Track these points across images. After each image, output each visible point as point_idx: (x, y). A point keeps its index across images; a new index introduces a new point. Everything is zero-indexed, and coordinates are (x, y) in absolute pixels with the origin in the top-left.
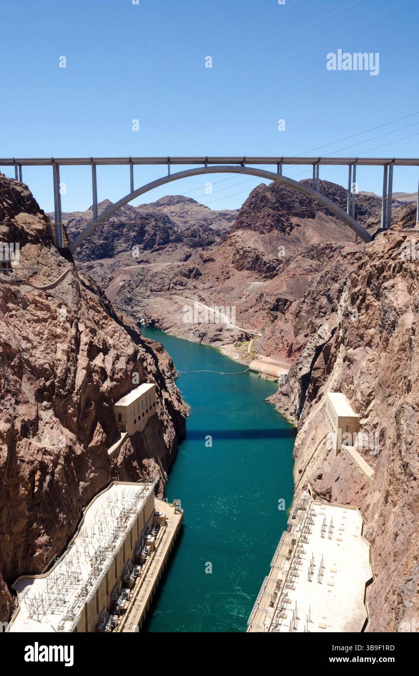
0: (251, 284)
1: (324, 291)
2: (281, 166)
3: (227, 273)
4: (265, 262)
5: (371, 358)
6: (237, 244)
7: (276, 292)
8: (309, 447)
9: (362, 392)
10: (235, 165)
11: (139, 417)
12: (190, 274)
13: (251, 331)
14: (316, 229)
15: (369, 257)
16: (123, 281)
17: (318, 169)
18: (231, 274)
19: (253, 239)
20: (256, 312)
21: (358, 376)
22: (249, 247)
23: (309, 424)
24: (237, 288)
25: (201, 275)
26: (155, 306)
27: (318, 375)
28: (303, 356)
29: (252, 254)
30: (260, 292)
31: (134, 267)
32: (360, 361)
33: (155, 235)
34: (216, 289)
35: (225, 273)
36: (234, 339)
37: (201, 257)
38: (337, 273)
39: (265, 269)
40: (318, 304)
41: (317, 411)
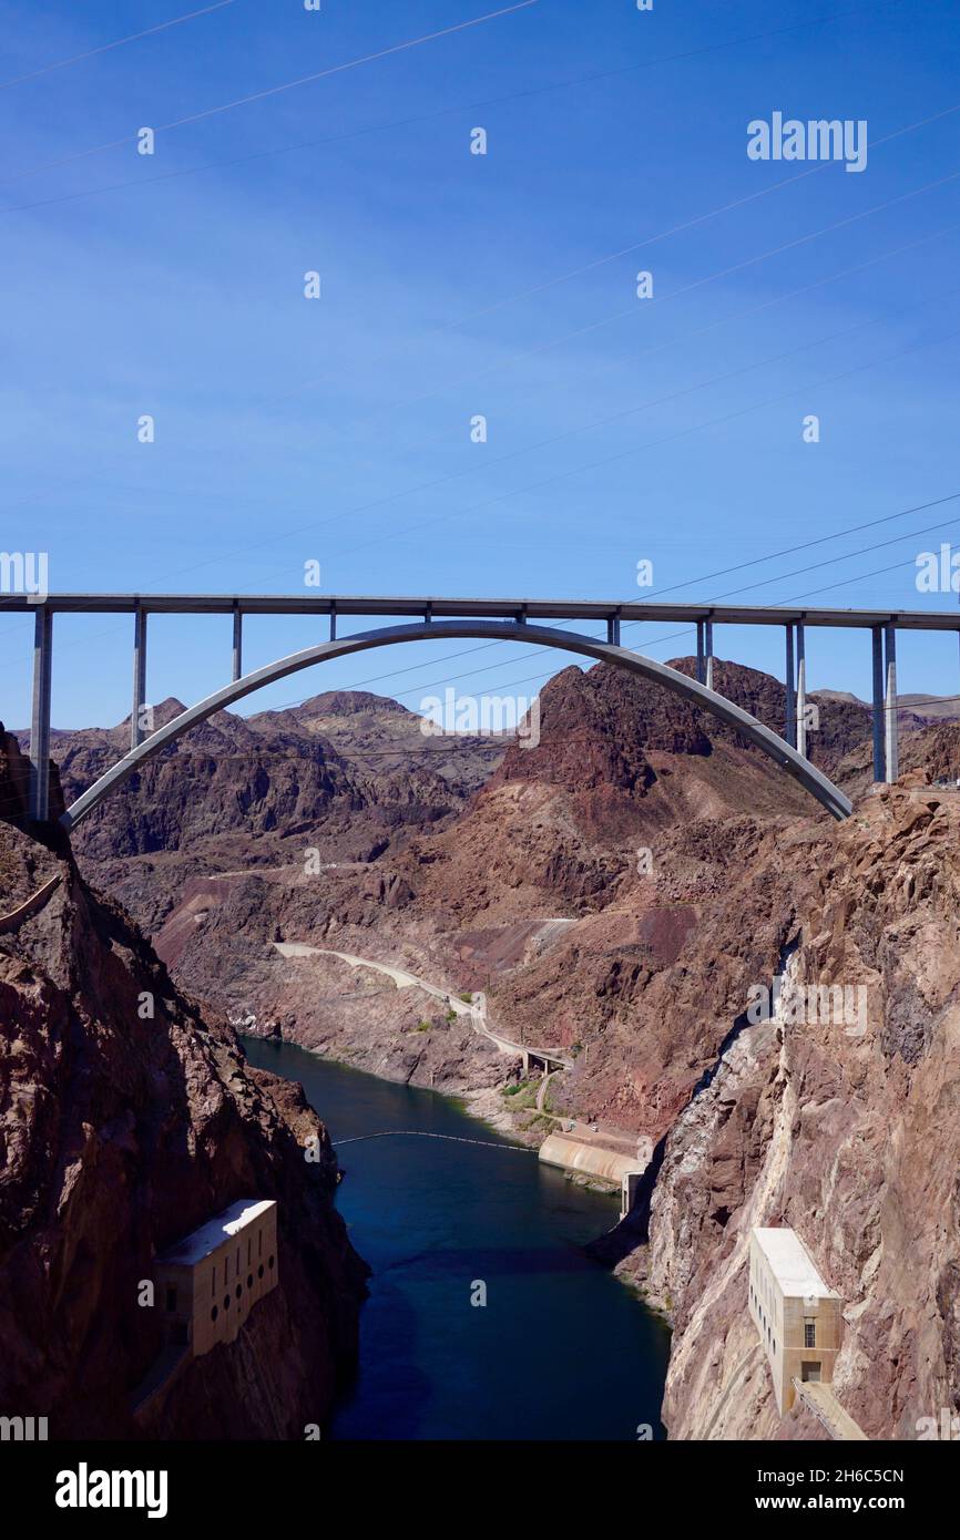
0: (545, 923)
1: (735, 944)
2: (617, 624)
3: (482, 893)
4: (581, 866)
5: (865, 1127)
6: (508, 819)
7: (611, 946)
8: (705, 1389)
9: (846, 1226)
10: (502, 619)
11: (227, 1301)
12: (383, 891)
13: (543, 1053)
14: (711, 781)
15: (849, 855)
16: (202, 911)
17: (709, 632)
18: (491, 894)
19: (548, 805)
20: (560, 998)
21: (832, 1180)
22: (540, 826)
23: (706, 1319)
24: (508, 933)
25: (412, 897)
26: (287, 981)
27: (727, 1177)
28: (685, 1121)
29: (546, 845)
30: (567, 946)
31: (236, 874)
32: (837, 1136)
33: (295, 791)
34: (452, 936)
35: (475, 895)
36: (497, 1074)
37: (415, 849)
38: (770, 897)
39: (582, 884)
40: (722, 977)
41: (725, 1281)
